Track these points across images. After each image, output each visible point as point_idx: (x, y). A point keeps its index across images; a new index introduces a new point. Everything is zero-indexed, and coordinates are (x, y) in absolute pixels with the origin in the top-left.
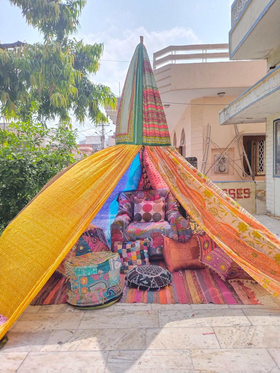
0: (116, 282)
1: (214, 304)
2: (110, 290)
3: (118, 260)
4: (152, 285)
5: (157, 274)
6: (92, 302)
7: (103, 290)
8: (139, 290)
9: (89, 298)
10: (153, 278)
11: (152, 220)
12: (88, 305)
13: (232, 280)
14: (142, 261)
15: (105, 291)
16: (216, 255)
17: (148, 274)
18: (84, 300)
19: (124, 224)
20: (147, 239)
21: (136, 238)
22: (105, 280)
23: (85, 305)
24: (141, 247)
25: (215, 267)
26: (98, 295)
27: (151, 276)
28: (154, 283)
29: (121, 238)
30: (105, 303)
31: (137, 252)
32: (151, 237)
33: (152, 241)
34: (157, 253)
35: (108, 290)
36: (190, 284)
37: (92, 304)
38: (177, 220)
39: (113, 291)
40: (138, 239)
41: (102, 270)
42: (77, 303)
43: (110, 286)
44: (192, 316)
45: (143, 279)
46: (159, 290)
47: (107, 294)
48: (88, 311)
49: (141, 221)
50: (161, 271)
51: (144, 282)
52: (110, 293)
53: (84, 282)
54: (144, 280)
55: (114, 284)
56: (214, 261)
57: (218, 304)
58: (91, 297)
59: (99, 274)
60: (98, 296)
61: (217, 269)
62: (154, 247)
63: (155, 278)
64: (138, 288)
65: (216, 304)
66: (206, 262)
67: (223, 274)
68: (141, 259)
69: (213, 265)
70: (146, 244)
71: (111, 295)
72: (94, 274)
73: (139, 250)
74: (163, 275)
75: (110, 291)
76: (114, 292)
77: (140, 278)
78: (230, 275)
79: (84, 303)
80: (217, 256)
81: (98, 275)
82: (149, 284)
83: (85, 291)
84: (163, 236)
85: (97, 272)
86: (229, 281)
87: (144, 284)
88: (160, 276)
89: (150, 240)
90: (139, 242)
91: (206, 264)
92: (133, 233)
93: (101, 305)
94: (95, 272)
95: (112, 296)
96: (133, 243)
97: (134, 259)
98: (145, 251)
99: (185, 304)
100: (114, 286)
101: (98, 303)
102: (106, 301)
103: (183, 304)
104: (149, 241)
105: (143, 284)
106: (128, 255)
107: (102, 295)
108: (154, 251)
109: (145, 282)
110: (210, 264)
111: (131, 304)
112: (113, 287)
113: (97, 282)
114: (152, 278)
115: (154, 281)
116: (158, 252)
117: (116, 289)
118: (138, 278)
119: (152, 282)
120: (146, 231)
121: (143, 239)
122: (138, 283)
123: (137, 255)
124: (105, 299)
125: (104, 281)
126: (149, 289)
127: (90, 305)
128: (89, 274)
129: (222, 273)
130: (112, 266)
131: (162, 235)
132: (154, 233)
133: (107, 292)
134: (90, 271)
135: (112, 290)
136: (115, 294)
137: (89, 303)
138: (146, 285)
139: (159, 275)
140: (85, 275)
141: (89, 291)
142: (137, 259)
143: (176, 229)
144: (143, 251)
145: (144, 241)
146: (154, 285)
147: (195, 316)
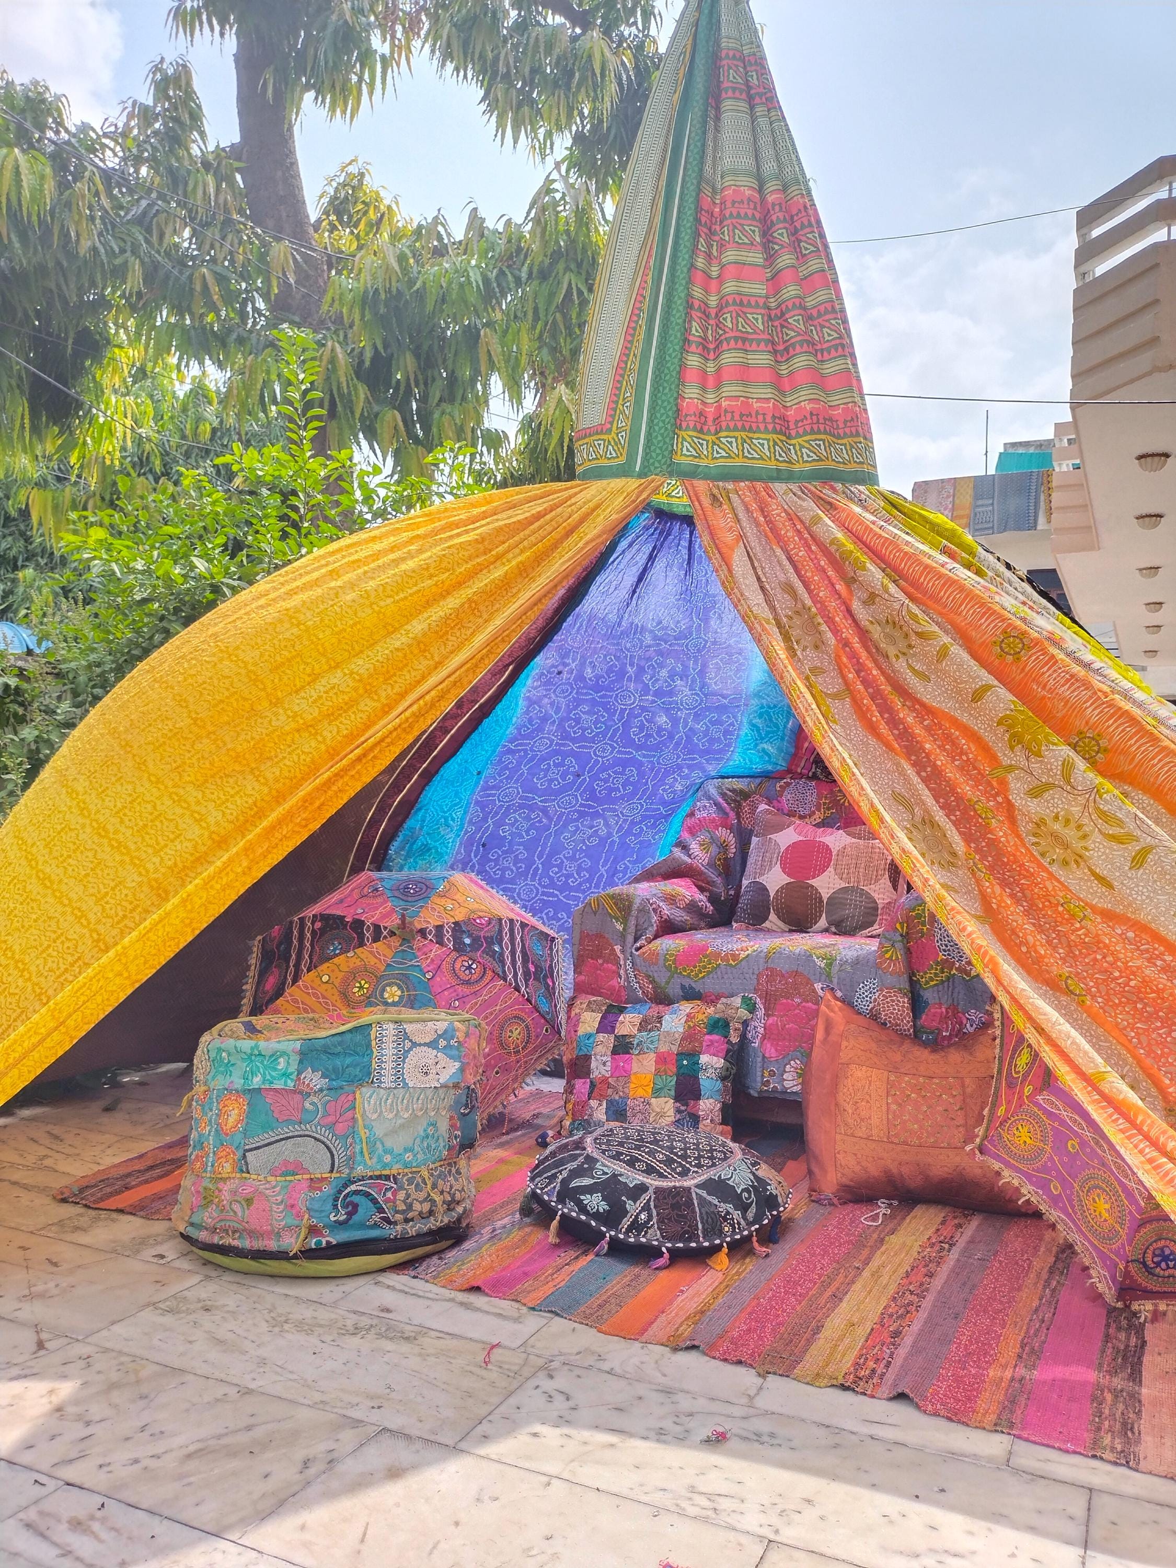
0: (408, 1157)
1: (918, 1407)
2: (353, 1187)
3: (442, 1043)
4: (626, 1223)
5: (685, 1173)
6: (251, 1233)
7: (314, 1184)
8: (552, 1238)
9: (236, 1207)
10: (651, 1191)
11: (823, 922)
12: (228, 1241)
13: (1162, 1307)
14: (678, 1111)
15: (320, 1189)
16: (1063, 1122)
17: (632, 1163)
18: (215, 1215)
19: (634, 913)
20: (737, 1001)
21: (683, 987)
22: (331, 1127)
23: (216, 1240)
24: (690, 1036)
25: (1055, 1201)
26: (279, 1198)
27: (641, 1178)
28: (643, 1216)
29: (613, 982)
30: (309, 1254)
31: (661, 1059)
32: (756, 991)
33: (761, 1012)
34: (787, 1084)
35: (346, 1186)
36: (876, 1275)
37: (245, 1243)
38: (919, 916)
39: (375, 1201)
40: (690, 995)
41: (324, 1076)
42: (192, 1224)
43: (359, 1170)
44: (708, 1441)
45: (587, 1181)
46: (661, 1262)
47: (329, 1206)
48: (228, 1277)
49: (767, 924)
50: (714, 1165)
51: (586, 1199)
52: (355, 1206)
53: (231, 1121)
54: (590, 1190)
55: (385, 1166)
56: (1051, 1159)
57: (950, 1419)
58: (249, 1201)
59: (301, 1093)
60: (282, 1207)
61: (1069, 1216)
62: (771, 1051)
63: (658, 1190)
64: (555, 1223)
65: (936, 1414)
66: (1008, 1165)
67: (1102, 1256)
68: (677, 1099)
69: (1044, 1185)
70: (720, 1025)
71: (356, 1218)
72: (278, 1085)
73: (675, 1049)
74: (719, 1188)
75: (356, 1199)
76: (381, 1210)
77: (577, 1173)
78: (1144, 1264)
79: (214, 1230)
80: (1070, 1128)
81: (298, 1097)
82: (613, 1217)
83: (228, 1167)
84: (820, 993)
85: (294, 1077)
86: (1145, 1308)
87: (586, 1213)
88: (697, 1186)
89: (752, 1009)
90: (686, 1008)
91: (1006, 1173)
92: (666, 960)
93: (282, 1256)
94: (285, 1075)
95: (362, 1226)
96: (652, 1010)
97: (640, 1092)
98: (704, 1059)
99: (741, 1370)
100: (387, 1178)
101: (273, 1245)
102: (319, 1242)
103: (725, 1360)
104: (744, 1013)
105: (583, 1209)
106: (615, 1068)
107: (302, 1206)
108: (772, 1074)
109: (595, 1202)
110: (1028, 1177)
111: (446, 1293)
112: (379, 1177)
113: (288, 1130)
114: (643, 1188)
115: (646, 1208)
116: (790, 1082)
117: (401, 1195)
118: (565, 1174)
119: (633, 1207)
120: (735, 957)
121: (710, 999)
122: (558, 1202)
123: (657, 1073)
124: (313, 1230)
125: (324, 1134)
126: (604, 1244)
127: (235, 1243)
128: (256, 1081)
129: (1095, 1248)
130: (389, 1065)
131: (818, 986)
132: (772, 974)
133: (336, 1199)
134: (265, 1067)
135: (367, 1195)
136: (387, 1220)
137: (234, 1232)
138: (596, 1216)
139: (688, 1183)
140: (239, 1083)
141: (242, 1171)
142: (657, 1092)
143: (901, 966)
144: (693, 1055)
145: (711, 1010)
146: (636, 1226)
147: (733, 1443)
